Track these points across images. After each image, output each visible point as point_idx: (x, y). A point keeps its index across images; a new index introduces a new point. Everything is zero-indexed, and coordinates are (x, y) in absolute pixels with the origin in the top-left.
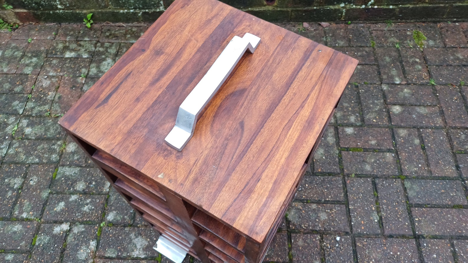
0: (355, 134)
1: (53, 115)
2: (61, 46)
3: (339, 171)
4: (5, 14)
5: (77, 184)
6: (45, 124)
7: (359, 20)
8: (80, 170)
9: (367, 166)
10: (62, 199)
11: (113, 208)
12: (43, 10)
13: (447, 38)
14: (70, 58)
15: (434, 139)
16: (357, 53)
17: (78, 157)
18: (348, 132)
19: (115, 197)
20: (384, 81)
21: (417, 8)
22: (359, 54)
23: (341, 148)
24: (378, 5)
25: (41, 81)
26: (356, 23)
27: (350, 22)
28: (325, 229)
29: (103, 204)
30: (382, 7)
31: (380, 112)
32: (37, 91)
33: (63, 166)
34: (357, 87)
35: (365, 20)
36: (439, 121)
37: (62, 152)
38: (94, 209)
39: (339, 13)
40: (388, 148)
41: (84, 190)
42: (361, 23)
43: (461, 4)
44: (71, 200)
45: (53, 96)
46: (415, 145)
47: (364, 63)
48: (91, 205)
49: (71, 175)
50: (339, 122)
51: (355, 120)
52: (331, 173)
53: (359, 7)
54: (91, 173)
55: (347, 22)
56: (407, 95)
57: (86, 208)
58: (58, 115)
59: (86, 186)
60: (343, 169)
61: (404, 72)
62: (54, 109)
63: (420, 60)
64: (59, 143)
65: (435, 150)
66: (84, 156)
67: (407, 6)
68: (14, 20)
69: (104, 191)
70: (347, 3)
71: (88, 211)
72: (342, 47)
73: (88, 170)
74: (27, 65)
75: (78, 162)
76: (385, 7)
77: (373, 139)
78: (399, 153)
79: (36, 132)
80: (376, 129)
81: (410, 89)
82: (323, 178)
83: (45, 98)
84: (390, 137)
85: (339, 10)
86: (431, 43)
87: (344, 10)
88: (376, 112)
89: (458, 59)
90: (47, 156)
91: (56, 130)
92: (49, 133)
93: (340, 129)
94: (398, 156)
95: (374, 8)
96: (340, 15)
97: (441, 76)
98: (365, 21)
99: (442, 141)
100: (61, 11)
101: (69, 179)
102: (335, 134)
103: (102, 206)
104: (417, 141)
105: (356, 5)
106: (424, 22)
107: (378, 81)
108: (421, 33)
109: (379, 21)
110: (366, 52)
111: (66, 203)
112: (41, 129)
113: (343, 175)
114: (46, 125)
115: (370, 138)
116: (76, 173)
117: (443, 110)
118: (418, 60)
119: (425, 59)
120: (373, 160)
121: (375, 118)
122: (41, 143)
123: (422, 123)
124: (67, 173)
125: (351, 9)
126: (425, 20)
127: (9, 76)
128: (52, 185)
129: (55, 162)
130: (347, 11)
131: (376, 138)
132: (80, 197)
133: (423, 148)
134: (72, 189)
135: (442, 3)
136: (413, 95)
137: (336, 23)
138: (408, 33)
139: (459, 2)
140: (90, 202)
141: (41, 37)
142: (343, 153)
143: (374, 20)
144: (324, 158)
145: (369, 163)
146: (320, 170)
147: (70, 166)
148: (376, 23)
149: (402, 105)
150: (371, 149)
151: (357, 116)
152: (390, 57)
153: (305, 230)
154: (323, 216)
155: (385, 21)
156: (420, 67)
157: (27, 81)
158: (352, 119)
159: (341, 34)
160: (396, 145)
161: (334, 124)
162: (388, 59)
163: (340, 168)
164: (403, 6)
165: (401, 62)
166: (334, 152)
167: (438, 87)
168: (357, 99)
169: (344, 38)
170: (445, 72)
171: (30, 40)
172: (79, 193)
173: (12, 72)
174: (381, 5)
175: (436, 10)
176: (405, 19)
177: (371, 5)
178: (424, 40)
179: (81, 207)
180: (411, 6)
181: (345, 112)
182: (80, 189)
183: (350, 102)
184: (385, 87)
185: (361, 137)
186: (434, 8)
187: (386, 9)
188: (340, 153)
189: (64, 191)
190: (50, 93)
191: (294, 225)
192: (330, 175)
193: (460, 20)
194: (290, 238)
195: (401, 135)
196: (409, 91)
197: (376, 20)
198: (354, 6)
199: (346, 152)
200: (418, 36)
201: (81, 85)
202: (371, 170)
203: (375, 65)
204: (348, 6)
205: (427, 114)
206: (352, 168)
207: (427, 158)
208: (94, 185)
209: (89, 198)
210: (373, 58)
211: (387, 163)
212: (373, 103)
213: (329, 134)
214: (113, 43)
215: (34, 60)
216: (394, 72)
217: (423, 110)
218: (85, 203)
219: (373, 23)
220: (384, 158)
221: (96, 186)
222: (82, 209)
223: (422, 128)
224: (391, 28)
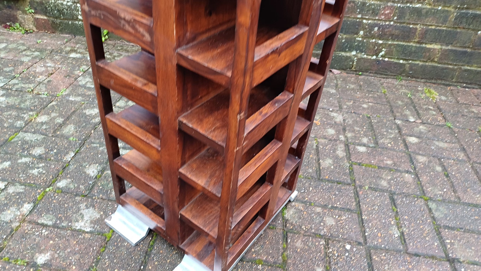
0: (368, 153)
1: (35, 92)
2: (68, 49)
3: (349, 181)
4: (24, 19)
5: (34, 148)
6: (22, 97)
7: (370, 73)
8: (44, 138)
9: (383, 181)
10: (10, 159)
11: (69, 176)
12: (63, 19)
13: (459, 97)
14: (74, 58)
15: (458, 169)
16: (369, 95)
17: (47, 127)
18: (359, 150)
19: (75, 166)
20: (397, 118)
21: (426, 66)
22: (370, 95)
23: (353, 162)
24: (389, 58)
25: (36, 68)
26: (367, 76)
27: (360, 73)
28: (331, 235)
29: (58, 171)
30: (392, 60)
31: (395, 139)
32: (28, 74)
33: (26, 132)
34: (369, 118)
35: (376, 73)
36: (462, 156)
37: (31, 121)
38: (44, 174)
39: (350, 61)
40: (407, 169)
41: (40, 155)
42: (372, 76)
43: (469, 68)
44: (20, 161)
45: (43, 79)
46: (437, 171)
47: (375, 102)
48: (42, 169)
49: (32, 141)
50: (350, 141)
51: (368, 142)
52: (340, 182)
53: (370, 57)
54: (57, 142)
55: (358, 73)
56: (422, 130)
57: (35, 172)
58: (41, 93)
59: (44, 152)
60: (354, 180)
61: (418, 114)
62: (39, 88)
63: (434, 108)
64: (31, 113)
65: (460, 179)
66: (54, 128)
67: (417, 62)
68: (31, 26)
69: (65, 159)
70: (358, 52)
71: (36, 174)
72: (353, 89)
73: (54, 139)
74: (27, 56)
75: (44, 131)
76: (396, 61)
77: (388, 159)
78: (419, 176)
79: (9, 102)
80: (391, 152)
81: (426, 126)
82: (331, 185)
83: (33, 79)
84: (408, 161)
85: (350, 57)
86: (443, 98)
87: (355, 59)
88: (390, 138)
89: (473, 112)
90: (11, 121)
91: (33, 103)
92: (23, 104)
93: (351, 147)
94: (419, 179)
95: (384, 61)
96: (351, 63)
97: (458, 122)
98: (376, 75)
99: (467, 172)
100: (80, 22)
101: (28, 143)
102: (346, 150)
103: (56, 172)
104: (439, 169)
105: (367, 55)
106: (434, 83)
107: (391, 117)
108: (433, 91)
109: (389, 77)
110: (377, 95)
111: (12, 163)
112: (16, 100)
113: (355, 186)
114: (24, 98)
115: (385, 158)
116: (38, 140)
117: (464, 148)
118: (431, 108)
119: (438, 108)
120: (389, 178)
121: (390, 143)
122: (10, 110)
123: (442, 154)
124: (27, 138)
125: (363, 58)
126: (435, 82)
127: (3, 60)
128: (4, 146)
129: (18, 128)
130: (359, 60)
131: (393, 159)
132: (32, 160)
133: (447, 176)
134: (26, 152)
135: (451, 64)
136: (429, 131)
137: (347, 73)
138: (419, 89)
139: (468, 66)
140: (43, 167)
141: (51, 41)
142: (355, 167)
143: (385, 75)
144: (332, 167)
145: (385, 180)
146: (327, 177)
147: (34, 133)
148: (386, 78)
149: (418, 137)
150: (387, 168)
151: (370, 139)
152: (402, 101)
153: (305, 232)
154: (330, 221)
155: (395, 77)
156: (434, 113)
157: (20, 65)
158: (365, 140)
159: (352, 80)
160: (415, 168)
161: (345, 141)
162: (400, 102)
163: (351, 179)
164: (413, 62)
165: (414, 107)
166: (344, 164)
167: (456, 130)
168: (369, 126)
169: (355, 83)
170: (461, 120)
171: (39, 41)
172: (34, 156)
173: (9, 58)
174: (391, 58)
175: (445, 71)
176: (415, 77)
177: (382, 56)
178: (436, 95)
179: (30, 169)
180: (421, 63)
181: (357, 134)
182: (36, 154)
183: (362, 127)
184: (398, 122)
185: (375, 156)
186: (443, 69)
187: (396, 63)
188: (351, 165)
189: (15, 153)
190: (41, 77)
191: (292, 224)
192: (339, 184)
193: (469, 86)
194: (285, 238)
195: (421, 161)
196: (425, 128)
197: (387, 75)
198: (365, 56)
199: (358, 167)
200: (429, 92)
201: (77, 77)
202: (388, 186)
203: (387, 105)
204: (359, 55)
205: (447, 148)
206: (365, 181)
207: (453, 184)
208: (55, 153)
209: (44, 162)
210: (385, 100)
211: (406, 183)
212: (387, 131)
213: (339, 149)
214: (121, 55)
215: (37, 53)
216: (408, 112)
217: (441, 144)
218: (36, 166)
219: (384, 78)
220: (402, 177)
221: (56, 154)
222: (30, 171)
223: (443, 158)
224: (402, 83)
